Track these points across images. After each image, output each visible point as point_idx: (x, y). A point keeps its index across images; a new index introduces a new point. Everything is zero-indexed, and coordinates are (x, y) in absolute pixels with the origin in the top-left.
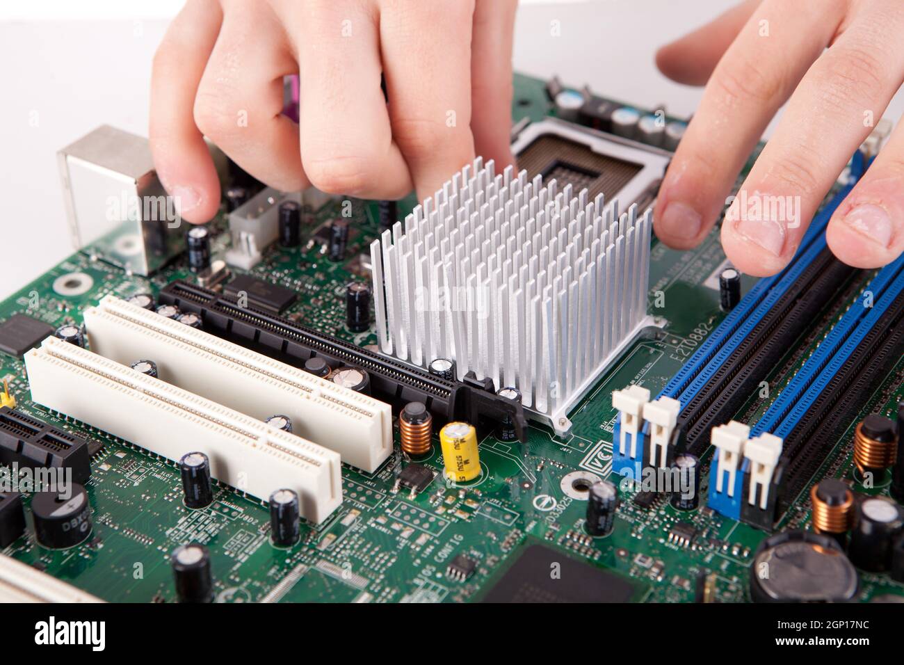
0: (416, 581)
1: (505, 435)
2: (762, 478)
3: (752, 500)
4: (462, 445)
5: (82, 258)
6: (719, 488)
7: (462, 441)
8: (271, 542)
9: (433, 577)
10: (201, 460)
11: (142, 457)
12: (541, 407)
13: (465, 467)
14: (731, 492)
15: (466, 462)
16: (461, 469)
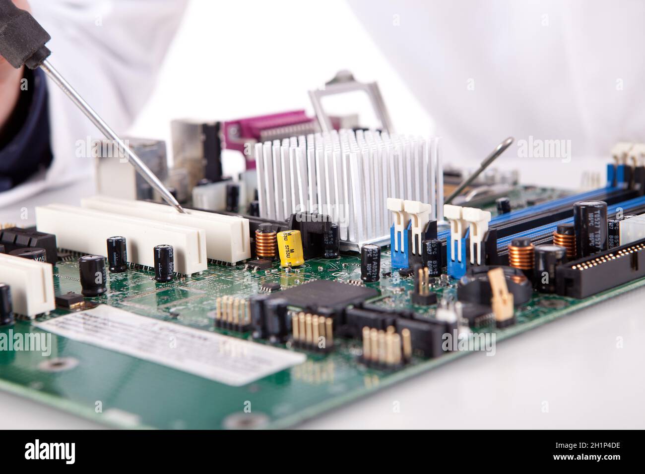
1: (327, 254)
2: (477, 239)
3: (472, 260)
4: (289, 237)
6: (453, 257)
7: (289, 234)
8: (154, 282)
13: (291, 254)
14: (460, 259)
15: (292, 251)
16: (288, 256)
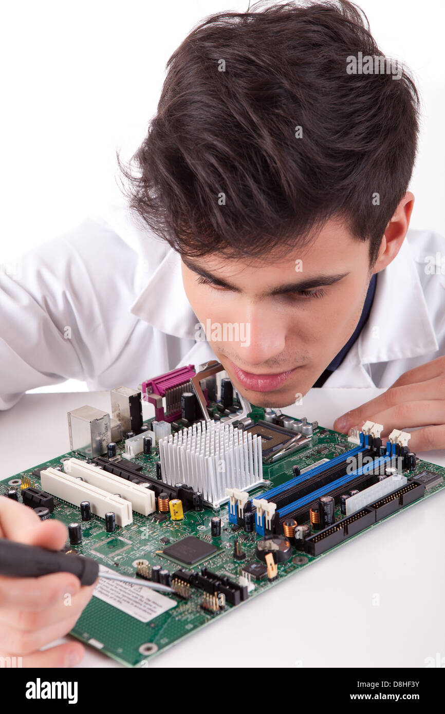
0: (149, 543)
1: (196, 509)
2: (269, 518)
3: (267, 528)
4: (175, 505)
5: (73, 453)
6: (258, 524)
7: (175, 504)
8: (106, 531)
9: (155, 543)
10: (87, 503)
11: (72, 507)
12: (210, 500)
13: (177, 514)
14: (261, 525)
15: (177, 512)
16: (175, 515)
